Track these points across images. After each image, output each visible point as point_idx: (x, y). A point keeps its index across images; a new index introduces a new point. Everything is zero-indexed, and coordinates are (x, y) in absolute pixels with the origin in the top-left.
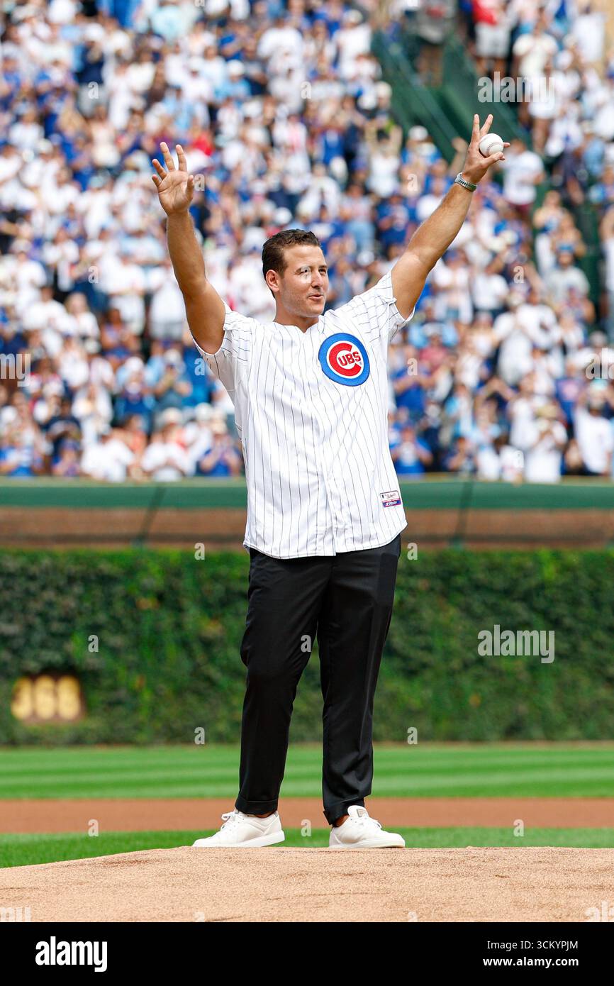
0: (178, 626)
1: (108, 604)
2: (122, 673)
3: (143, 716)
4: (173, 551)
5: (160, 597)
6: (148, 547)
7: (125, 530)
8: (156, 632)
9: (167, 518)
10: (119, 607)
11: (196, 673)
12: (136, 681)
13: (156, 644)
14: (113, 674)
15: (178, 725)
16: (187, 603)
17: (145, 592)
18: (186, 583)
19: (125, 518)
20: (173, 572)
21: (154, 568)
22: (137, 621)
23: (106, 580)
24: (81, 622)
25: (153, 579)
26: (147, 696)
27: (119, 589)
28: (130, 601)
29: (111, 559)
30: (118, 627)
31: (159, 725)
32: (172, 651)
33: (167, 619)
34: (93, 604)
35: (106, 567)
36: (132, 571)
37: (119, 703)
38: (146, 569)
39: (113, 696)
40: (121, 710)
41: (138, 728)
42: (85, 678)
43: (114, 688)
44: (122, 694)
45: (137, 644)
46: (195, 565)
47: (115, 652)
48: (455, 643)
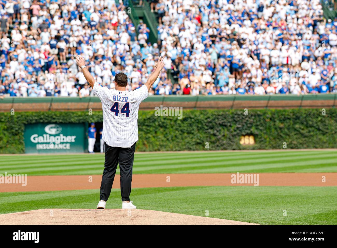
0: (275, 125)
1: (260, 121)
2: (263, 135)
3: (267, 144)
4: (273, 109)
5: (271, 119)
6: (268, 108)
7: (263, 105)
8: (270, 126)
9: (272, 103)
10: (262, 121)
11: (278, 134)
12: (266, 136)
13: (270, 128)
14: (261, 135)
15: (275, 145)
16: (276, 120)
17: (268, 118)
18: (276, 116)
19: (263, 103)
20: (273, 114)
21: (269, 113)
22: (266, 124)
23: (259, 115)
24: (254, 124)
25: (269, 115)
26: (268, 139)
27: (262, 117)
28: (264, 120)
29: (260, 111)
30: (262, 125)
31: (271, 145)
32: (273, 130)
33: (272, 123)
34: (256, 120)
35: (259, 113)
36: (264, 114)
37: (262, 141)
38: (267, 113)
39: (261, 140)
40: (262, 142)
41: (266, 146)
42: (255, 136)
43: (261, 138)
44: (263, 139)
45: (266, 129)
46: (278, 112)
47: (261, 130)
48: (333, 128)
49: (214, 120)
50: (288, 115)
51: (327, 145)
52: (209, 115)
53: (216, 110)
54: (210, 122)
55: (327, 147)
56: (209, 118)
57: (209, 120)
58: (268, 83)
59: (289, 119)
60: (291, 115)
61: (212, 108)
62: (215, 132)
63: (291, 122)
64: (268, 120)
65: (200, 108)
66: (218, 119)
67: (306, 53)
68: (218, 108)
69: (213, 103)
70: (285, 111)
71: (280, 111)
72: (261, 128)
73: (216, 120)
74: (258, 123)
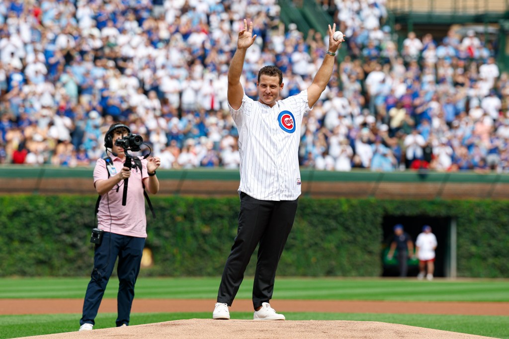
0: (192, 228)
1: (163, 219)
2: (169, 247)
3: (177, 265)
4: (190, 197)
5: (185, 216)
6: (180, 196)
7: (170, 188)
8: (183, 231)
9: (188, 184)
10: (168, 220)
11: (200, 247)
12: (175, 250)
13: (183, 235)
14: (165, 248)
15: (192, 268)
16: (195, 219)
17: (179, 214)
18: (195, 211)
19: (171, 184)
20: (190, 206)
21: (183, 204)
22: (175, 226)
23: (162, 209)
24: (152, 226)
25: (182, 209)
26: (179, 257)
27: (168, 213)
28: (172, 218)
29: (165, 200)
30: (167, 227)
31: (184, 269)
32: (190, 239)
33: (187, 225)
34: (157, 219)
35: (163, 204)
36: (173, 205)
37: (167, 259)
38: (179, 205)
39: (165, 257)
40: (168, 263)
41: (175, 270)
42: (154, 249)
43: (165, 253)
44: (169, 256)
45: (175, 235)
46: (199, 203)
47: (166, 238)
48: (306, 237)
49: (73, 215)
50: (219, 209)
51: (293, 270)
52: (64, 206)
53: (77, 195)
54: (66, 220)
55: (293, 275)
56: (63, 211)
57: (63, 216)
58: (179, 145)
59: (221, 217)
60: (225, 208)
61: (69, 191)
62: (75, 240)
63: (226, 222)
64: (179, 219)
65: (45, 191)
66: (81, 214)
67: (250, 90)
68: (82, 192)
69: (71, 181)
70: (213, 201)
71: (204, 201)
72: (166, 233)
73: (78, 217)
74: (161, 224)
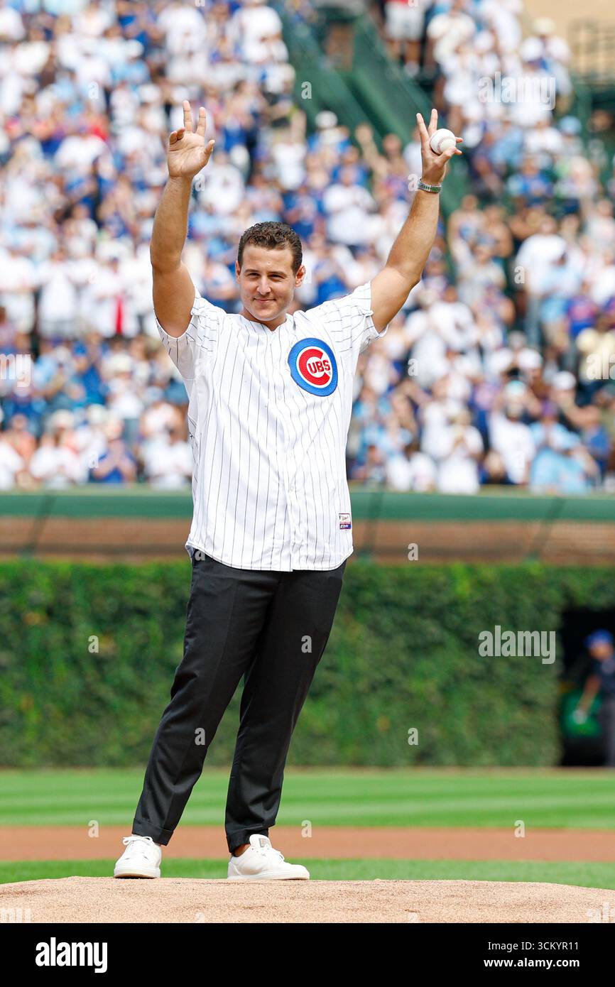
0: (68, 642)
2: (8, 693)
3: (29, 737)
4: (63, 563)
5: (50, 612)
6: (37, 559)
7: (12, 540)
8: (45, 650)
9: (56, 527)
11: (88, 693)
12: (23, 701)
13: (43, 660)
15: (67, 747)
16: (77, 618)
17: (33, 606)
18: (76, 597)
19: (14, 528)
20: (63, 585)
21: (43, 581)
22: (23, 637)
25: (42, 592)
26: (33, 718)
27: (5, 603)
28: (16, 615)
30: (4, 642)
31: (47, 748)
32: (61, 671)
33: (55, 635)
36: (19, 583)
37: (4, 723)
38: (34, 583)
40: (6, 732)
41: (24, 750)
44: (8, 714)
45: (24, 661)
46: (86, 578)
48: (362, 663)
50: (138, 594)
51: (329, 750)
55: (329, 763)
58: (33, 427)
59: (143, 613)
60: (154, 592)
63: (155, 627)
64: (35, 618)
67: (216, 283)
70: (121, 573)
71: (97, 573)
